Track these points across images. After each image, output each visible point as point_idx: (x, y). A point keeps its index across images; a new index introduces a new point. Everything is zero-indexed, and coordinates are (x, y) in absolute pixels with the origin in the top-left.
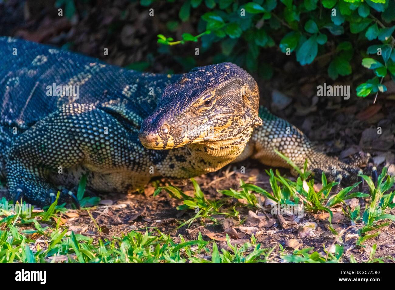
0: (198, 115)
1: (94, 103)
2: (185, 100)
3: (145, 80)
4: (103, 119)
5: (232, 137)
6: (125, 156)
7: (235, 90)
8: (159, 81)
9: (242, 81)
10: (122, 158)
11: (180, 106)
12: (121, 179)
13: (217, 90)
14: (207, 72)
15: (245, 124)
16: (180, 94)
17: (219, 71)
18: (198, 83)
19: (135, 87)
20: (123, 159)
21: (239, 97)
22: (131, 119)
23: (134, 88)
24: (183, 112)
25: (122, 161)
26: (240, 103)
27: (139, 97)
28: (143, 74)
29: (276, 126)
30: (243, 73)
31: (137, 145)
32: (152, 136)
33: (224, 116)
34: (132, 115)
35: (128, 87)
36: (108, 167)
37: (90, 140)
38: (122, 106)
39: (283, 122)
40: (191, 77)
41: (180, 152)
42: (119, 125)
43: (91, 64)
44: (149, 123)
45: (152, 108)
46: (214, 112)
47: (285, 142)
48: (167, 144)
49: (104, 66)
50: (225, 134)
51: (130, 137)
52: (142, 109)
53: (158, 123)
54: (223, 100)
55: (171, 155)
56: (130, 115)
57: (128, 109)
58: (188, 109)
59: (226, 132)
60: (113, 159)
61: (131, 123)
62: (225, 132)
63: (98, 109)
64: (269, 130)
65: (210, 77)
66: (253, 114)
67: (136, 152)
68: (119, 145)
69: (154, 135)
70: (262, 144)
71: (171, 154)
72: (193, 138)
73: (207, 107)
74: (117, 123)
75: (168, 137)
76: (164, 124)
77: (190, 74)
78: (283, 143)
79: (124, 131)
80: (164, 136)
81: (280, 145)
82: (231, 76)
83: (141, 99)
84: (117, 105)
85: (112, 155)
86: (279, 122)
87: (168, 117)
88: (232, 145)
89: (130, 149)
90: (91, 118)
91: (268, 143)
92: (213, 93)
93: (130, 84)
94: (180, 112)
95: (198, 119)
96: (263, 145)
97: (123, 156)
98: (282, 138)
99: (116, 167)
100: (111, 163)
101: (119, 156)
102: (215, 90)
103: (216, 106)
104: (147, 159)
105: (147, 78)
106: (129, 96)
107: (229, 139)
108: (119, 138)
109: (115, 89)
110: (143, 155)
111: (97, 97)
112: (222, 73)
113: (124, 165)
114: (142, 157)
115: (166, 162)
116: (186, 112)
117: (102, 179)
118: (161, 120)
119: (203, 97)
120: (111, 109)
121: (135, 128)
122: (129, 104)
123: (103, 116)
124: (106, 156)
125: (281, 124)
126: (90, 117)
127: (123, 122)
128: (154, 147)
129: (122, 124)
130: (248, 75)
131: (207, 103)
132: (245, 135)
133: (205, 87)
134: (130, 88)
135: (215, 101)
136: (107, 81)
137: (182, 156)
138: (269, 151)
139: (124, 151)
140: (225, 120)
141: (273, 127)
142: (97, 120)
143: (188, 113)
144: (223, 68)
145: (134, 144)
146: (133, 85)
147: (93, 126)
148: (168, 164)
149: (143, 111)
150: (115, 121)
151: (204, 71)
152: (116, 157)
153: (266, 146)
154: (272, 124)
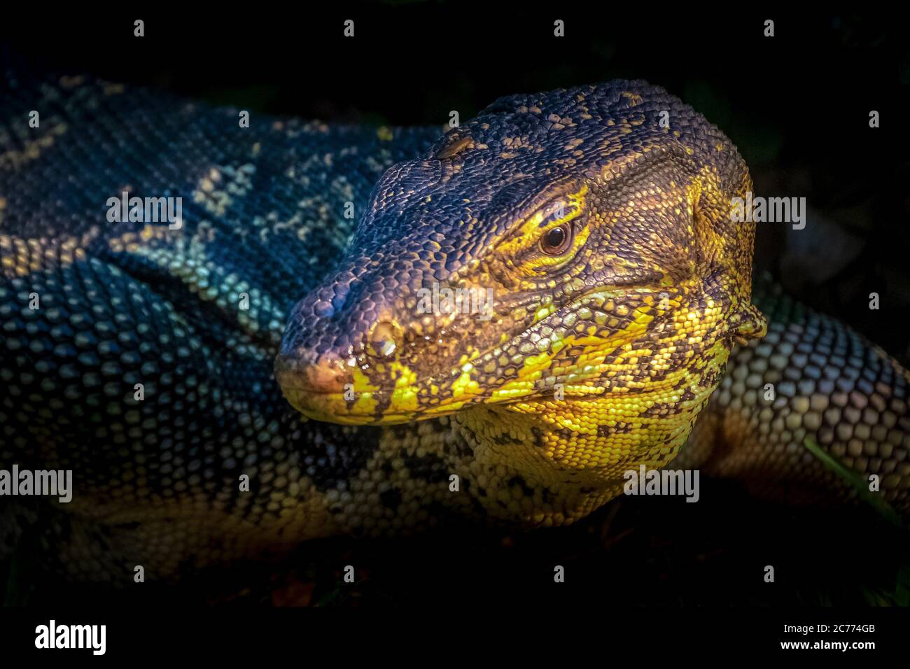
0: (516, 289)
1: (79, 236)
2: (466, 225)
3: (288, 147)
4: (116, 301)
5: (646, 383)
6: (202, 454)
7: (666, 190)
8: (344, 152)
9: (694, 158)
10: (187, 460)
11: (443, 250)
12: (181, 547)
13: (591, 187)
14: (552, 117)
15: (700, 330)
16: (445, 200)
17: (601, 113)
18: (516, 160)
19: (246, 175)
20: (194, 466)
21: (679, 221)
22: (229, 304)
23: (240, 178)
24: (454, 276)
25: (189, 474)
26: (686, 243)
27: (262, 215)
28: (278, 126)
29: (807, 348)
30: (695, 125)
31: (250, 411)
32: (333, 366)
33: (621, 293)
34: (232, 289)
35: (215, 175)
36: (130, 498)
37: (63, 383)
38: (192, 252)
39: (834, 331)
40: (486, 134)
41: (426, 440)
42: (179, 325)
43: (65, 82)
44: (317, 313)
45: (313, 261)
46: (579, 276)
47: (843, 410)
48: (389, 403)
49: (118, 89)
50: (620, 367)
51: (223, 375)
52: (276, 265)
53: (358, 315)
54: (617, 231)
55: (389, 454)
56: (225, 288)
57: (218, 264)
58: (476, 262)
59: (626, 361)
60: (154, 466)
61: (229, 319)
62: (619, 360)
63: (95, 262)
64: (780, 362)
65: (563, 136)
66: (732, 288)
67: (247, 440)
68: (178, 407)
69: (340, 364)
70: (749, 419)
71: (390, 449)
72: (492, 380)
73: (553, 255)
74: (174, 317)
75: (394, 376)
76: (380, 320)
77: (481, 122)
78: (834, 416)
79: (199, 351)
80: (381, 369)
81: (825, 423)
82: (649, 134)
83: (270, 224)
84: (171, 248)
85: (148, 449)
86: (821, 329)
87: (396, 292)
88: (646, 421)
89: (222, 423)
90: (66, 296)
91: (776, 413)
92: (578, 203)
93: (224, 163)
94: (445, 273)
95: (513, 304)
96: (755, 422)
97: (193, 452)
98: (830, 397)
99: (164, 497)
100: (141, 482)
101: (175, 454)
102: (585, 190)
103: (589, 253)
104: (291, 467)
105: (293, 140)
106: (220, 211)
107: (634, 391)
108: (178, 380)
109: (163, 180)
110: (274, 451)
111: (89, 212)
112: (611, 123)
113: (195, 490)
114: (270, 459)
115: (370, 479)
116: (467, 276)
117: (104, 547)
118: (367, 304)
119: (539, 218)
120: (150, 263)
121: (245, 339)
122: (220, 241)
123: (118, 287)
124: (124, 453)
125: (826, 340)
126: (63, 292)
127: (198, 314)
128: (337, 414)
129: (190, 323)
130: (713, 133)
131: (553, 241)
132: (697, 377)
133: (547, 177)
134: (227, 179)
135: (586, 231)
136: (130, 150)
137: (432, 458)
138: (779, 448)
139: (198, 433)
140: (623, 310)
141: (797, 351)
142: (92, 304)
143: (476, 280)
144: (616, 100)
145: (238, 407)
146: (236, 168)
147: (76, 329)
148: (374, 490)
149: (277, 274)
150: (166, 312)
151: (538, 111)
152: (167, 456)
153: (765, 428)
154: (793, 338)
